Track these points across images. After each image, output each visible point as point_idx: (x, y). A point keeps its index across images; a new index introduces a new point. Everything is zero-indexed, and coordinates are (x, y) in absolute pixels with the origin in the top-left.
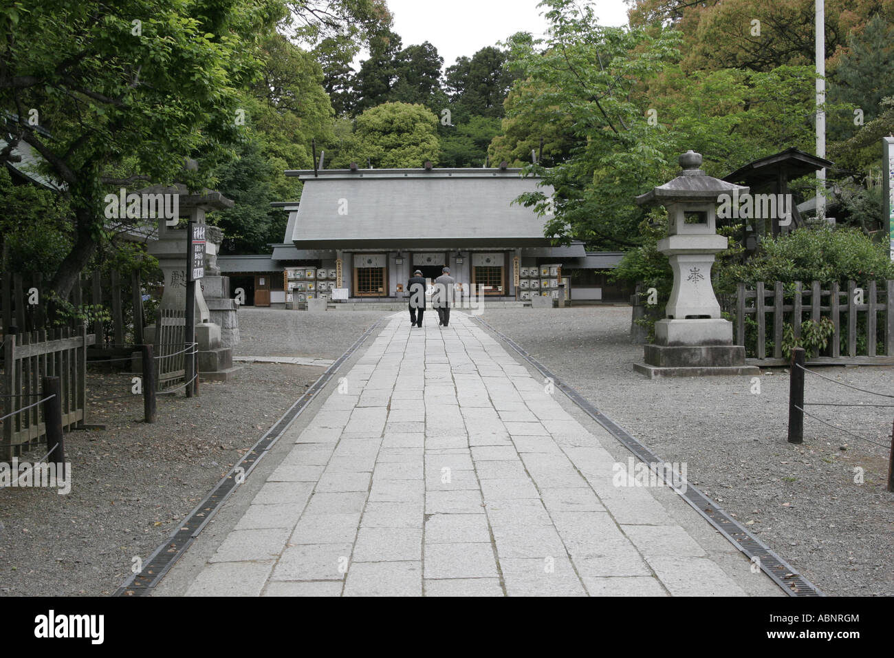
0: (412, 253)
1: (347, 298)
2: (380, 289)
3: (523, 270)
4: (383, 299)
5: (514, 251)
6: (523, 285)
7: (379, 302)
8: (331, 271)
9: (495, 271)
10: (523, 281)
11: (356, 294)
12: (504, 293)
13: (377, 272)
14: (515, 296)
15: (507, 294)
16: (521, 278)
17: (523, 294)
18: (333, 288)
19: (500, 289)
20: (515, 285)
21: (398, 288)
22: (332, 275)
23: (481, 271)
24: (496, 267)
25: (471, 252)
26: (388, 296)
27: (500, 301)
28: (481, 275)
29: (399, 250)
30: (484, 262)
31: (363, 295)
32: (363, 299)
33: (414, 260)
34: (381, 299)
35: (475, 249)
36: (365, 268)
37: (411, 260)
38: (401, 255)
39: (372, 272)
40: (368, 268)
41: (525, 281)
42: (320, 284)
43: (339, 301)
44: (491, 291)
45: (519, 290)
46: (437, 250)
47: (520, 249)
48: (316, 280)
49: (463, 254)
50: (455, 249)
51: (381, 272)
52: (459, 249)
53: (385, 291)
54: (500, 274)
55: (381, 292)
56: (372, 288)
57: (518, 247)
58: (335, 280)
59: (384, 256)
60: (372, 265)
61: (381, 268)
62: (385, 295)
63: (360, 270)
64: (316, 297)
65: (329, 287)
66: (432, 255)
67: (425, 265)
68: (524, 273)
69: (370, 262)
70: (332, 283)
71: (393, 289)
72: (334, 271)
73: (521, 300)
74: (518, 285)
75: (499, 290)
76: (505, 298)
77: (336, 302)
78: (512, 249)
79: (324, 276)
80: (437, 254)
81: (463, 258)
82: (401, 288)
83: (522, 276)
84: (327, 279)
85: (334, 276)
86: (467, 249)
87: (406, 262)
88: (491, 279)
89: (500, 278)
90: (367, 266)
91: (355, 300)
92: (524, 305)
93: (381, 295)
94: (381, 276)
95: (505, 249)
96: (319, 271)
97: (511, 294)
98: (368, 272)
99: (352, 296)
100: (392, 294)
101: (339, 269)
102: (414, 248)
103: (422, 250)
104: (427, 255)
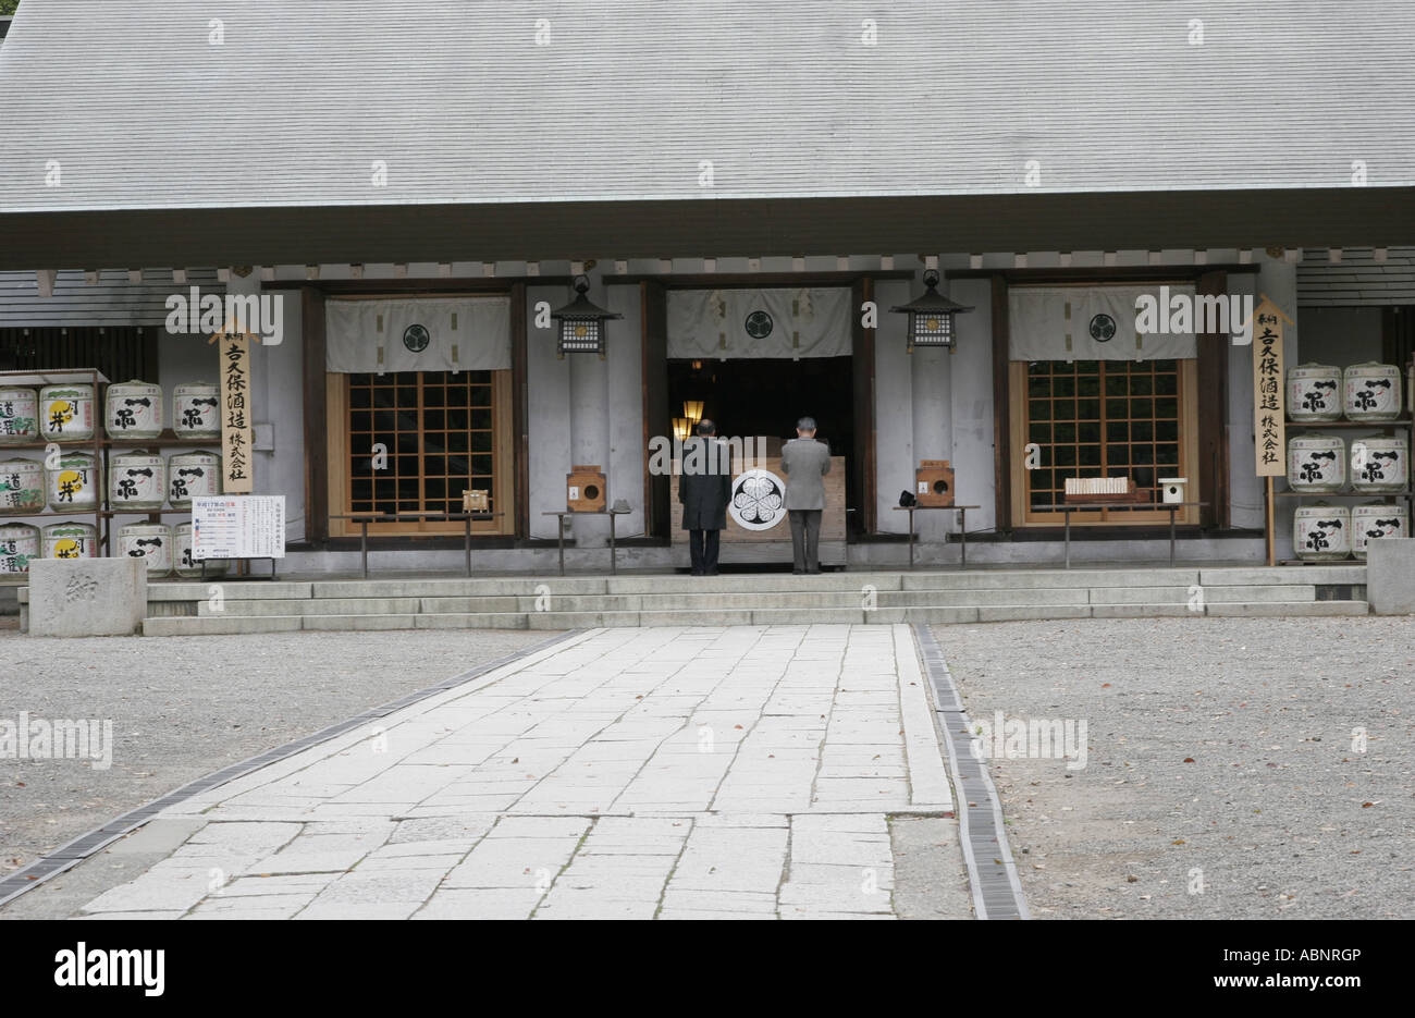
0: (656, 290)
1: (279, 553)
2: (474, 499)
3: (1308, 380)
4: (497, 556)
5: (1254, 268)
6: (1311, 471)
7: (470, 572)
8: (190, 394)
9: (1139, 385)
10: (1306, 448)
11: (337, 528)
12: (1193, 517)
13: (457, 396)
14: (1260, 533)
15: (1214, 523)
16: (1294, 429)
17: (1309, 520)
18: (197, 490)
19: (1176, 491)
20: (1264, 470)
21: (575, 492)
22: (192, 417)
23: (1066, 387)
24: (1146, 364)
25: (1008, 279)
26: (520, 537)
27: (1173, 561)
28: (1062, 410)
29: (577, 269)
30: (1081, 334)
31: (376, 531)
32: (377, 558)
33: (674, 333)
34: (478, 556)
35: (1021, 262)
36: (389, 376)
37: (655, 328)
38: (591, 296)
39: (432, 397)
40: (408, 377)
41: (1319, 444)
42: (124, 465)
43: (237, 571)
44: (1117, 503)
45: (1286, 499)
46: (799, 265)
47: (1293, 256)
48: (100, 444)
49: (956, 292)
50: (907, 261)
51: (483, 396)
52: (932, 263)
53: (506, 503)
54: (1170, 406)
55: (478, 516)
56: (434, 488)
57: (1276, 250)
58: (209, 445)
59: (499, 305)
60: (431, 361)
61: (485, 376)
62: (507, 527)
63: (359, 385)
64: (103, 544)
65: (179, 488)
66: (773, 301)
67: (738, 353)
68: (1314, 401)
69: (417, 338)
70: (195, 461)
71: (550, 497)
72: (204, 392)
73: (1299, 560)
74: (1275, 470)
75: (1169, 498)
76: (1204, 547)
77: (217, 572)
78: (1245, 258)
79: (146, 422)
80: (803, 295)
81: (953, 311)
82: (591, 492)
83: (1308, 415)
84: (164, 442)
85: (207, 424)
86: (976, 262)
87: (625, 337)
88: (1117, 432)
89: (1170, 431)
90: (404, 361)
91: (329, 560)
92: (1322, 591)
93: (480, 529)
94: (483, 419)
95: (1201, 259)
96: (122, 394)
97: (1239, 518)
98: (408, 398)
99: (314, 536)
100: (542, 524)
101: (236, 382)
102: (667, 256)
103: (709, 267)
104: (747, 302)
